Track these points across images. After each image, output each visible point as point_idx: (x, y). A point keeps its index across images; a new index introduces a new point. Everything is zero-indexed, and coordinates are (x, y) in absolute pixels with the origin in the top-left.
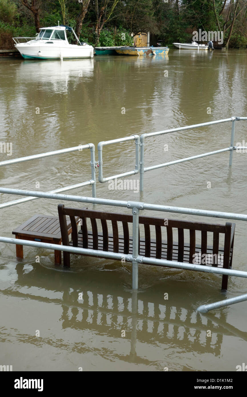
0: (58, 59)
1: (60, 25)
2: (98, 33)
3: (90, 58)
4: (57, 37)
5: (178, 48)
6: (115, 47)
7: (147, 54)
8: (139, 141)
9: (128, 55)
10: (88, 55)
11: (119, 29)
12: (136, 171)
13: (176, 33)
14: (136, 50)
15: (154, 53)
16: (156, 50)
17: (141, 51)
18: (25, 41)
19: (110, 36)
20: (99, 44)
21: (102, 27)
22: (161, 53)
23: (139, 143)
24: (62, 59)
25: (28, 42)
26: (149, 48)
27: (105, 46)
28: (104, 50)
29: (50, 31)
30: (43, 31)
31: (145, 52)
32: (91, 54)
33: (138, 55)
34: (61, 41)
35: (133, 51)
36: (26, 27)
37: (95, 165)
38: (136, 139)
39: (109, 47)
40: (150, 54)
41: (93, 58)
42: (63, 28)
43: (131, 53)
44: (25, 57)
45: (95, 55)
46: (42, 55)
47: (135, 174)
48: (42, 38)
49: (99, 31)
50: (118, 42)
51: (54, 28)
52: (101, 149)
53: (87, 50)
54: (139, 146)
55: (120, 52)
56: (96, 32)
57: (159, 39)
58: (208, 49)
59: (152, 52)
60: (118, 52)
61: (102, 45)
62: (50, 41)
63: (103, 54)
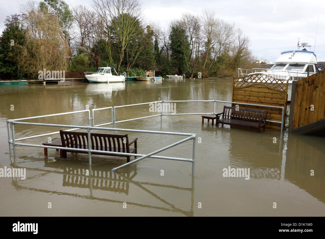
0: (106, 82)
1: (108, 66)
2: (128, 70)
3: (123, 82)
4: (107, 72)
5: (168, 78)
6: (136, 77)
7: (152, 80)
8: (112, 109)
9: (142, 80)
10: (122, 80)
11: (139, 69)
12: (111, 123)
13: (167, 70)
14: (146, 78)
15: (155, 79)
16: (156, 78)
17: (148, 79)
18: (90, 74)
19: (134, 72)
20: (129, 76)
21: (130, 67)
22: (158, 79)
23: (112, 110)
24: (108, 82)
25: (92, 74)
26: (152, 77)
27: (132, 76)
28: (131, 78)
29: (103, 69)
30: (100, 69)
31: (150, 79)
32: (123, 80)
33: (147, 81)
34: (108, 74)
35: (144, 79)
36: (92, 67)
37: (90, 119)
38: (111, 109)
39: (133, 77)
40: (153, 80)
41: (125, 82)
42: (110, 68)
43: (143, 80)
44: (90, 82)
45: (126, 81)
46: (99, 80)
47: (111, 124)
48: (99, 72)
49: (129, 69)
50: (138, 74)
51: (105, 68)
52: (93, 112)
53: (122, 78)
54: (112, 112)
55: (138, 79)
56: (127, 70)
57: (160, 74)
58: (183, 78)
59: (154, 79)
60: (137, 79)
61: (130, 76)
62: (102, 74)
63: (130, 80)
